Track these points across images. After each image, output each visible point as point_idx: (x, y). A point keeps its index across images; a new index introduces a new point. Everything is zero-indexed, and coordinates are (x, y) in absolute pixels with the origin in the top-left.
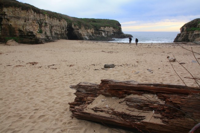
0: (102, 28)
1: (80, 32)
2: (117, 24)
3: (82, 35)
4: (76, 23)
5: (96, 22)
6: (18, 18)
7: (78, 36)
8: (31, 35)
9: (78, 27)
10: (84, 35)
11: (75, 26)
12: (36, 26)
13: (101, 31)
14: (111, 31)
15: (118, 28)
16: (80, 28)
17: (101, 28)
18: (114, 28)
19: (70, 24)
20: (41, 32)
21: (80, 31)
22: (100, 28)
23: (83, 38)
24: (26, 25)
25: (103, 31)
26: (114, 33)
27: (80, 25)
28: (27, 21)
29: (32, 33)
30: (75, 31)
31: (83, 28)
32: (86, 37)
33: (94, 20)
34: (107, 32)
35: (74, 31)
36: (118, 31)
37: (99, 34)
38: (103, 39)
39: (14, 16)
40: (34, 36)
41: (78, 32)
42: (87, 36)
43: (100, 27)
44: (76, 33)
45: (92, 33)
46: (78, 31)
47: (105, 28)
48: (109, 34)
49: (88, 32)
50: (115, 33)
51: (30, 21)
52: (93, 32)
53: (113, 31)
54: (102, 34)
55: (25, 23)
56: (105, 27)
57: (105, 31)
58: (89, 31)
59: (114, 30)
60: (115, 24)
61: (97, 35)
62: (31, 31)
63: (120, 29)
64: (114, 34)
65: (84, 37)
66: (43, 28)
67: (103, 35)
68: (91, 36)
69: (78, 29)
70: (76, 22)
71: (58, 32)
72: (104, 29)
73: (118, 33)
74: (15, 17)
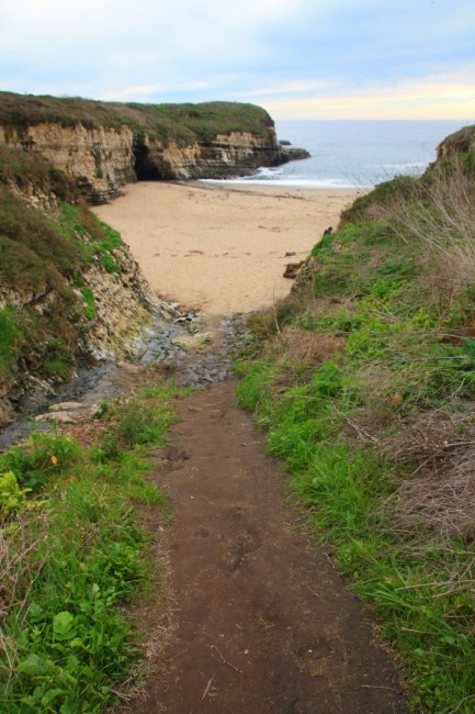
0: (221, 139)
1: (165, 159)
2: (262, 121)
3: (173, 165)
4: (154, 133)
5: (201, 117)
6: (57, 148)
7: (159, 168)
8: (83, 186)
9: (159, 145)
10: (176, 167)
11: (152, 140)
12: (90, 161)
13: (218, 146)
14: (247, 145)
15: (265, 133)
16: (166, 146)
17: (219, 137)
18: (254, 134)
19: (139, 136)
20: (99, 175)
21: (167, 156)
22: (215, 139)
23: (174, 174)
24: (73, 162)
25: (224, 146)
26: (254, 149)
27: (166, 137)
28: (73, 153)
29: (85, 179)
30: (154, 154)
31: (173, 146)
32: (183, 171)
33: (192, 112)
34: (236, 148)
35: (149, 156)
36: (266, 144)
37: (214, 157)
38: (224, 172)
39: (48, 143)
40: (89, 186)
41: (161, 158)
42: (184, 167)
43: (215, 135)
44: (156, 161)
45: (196, 156)
46: (160, 154)
47: (230, 139)
48: (239, 154)
49: (185, 157)
50: (259, 149)
51: (81, 153)
52: (199, 153)
53: (252, 143)
54: (221, 156)
55: (71, 158)
56: (229, 135)
57: (227, 147)
58: (188, 151)
59: (255, 141)
60: (257, 120)
61: (209, 161)
62: (84, 174)
63: (272, 135)
64: (255, 154)
65: (176, 170)
66: (103, 166)
67: (225, 159)
68: (193, 166)
69: (161, 151)
70: (153, 129)
71: (119, 166)
72: (226, 140)
73: (265, 149)
74: (50, 147)
